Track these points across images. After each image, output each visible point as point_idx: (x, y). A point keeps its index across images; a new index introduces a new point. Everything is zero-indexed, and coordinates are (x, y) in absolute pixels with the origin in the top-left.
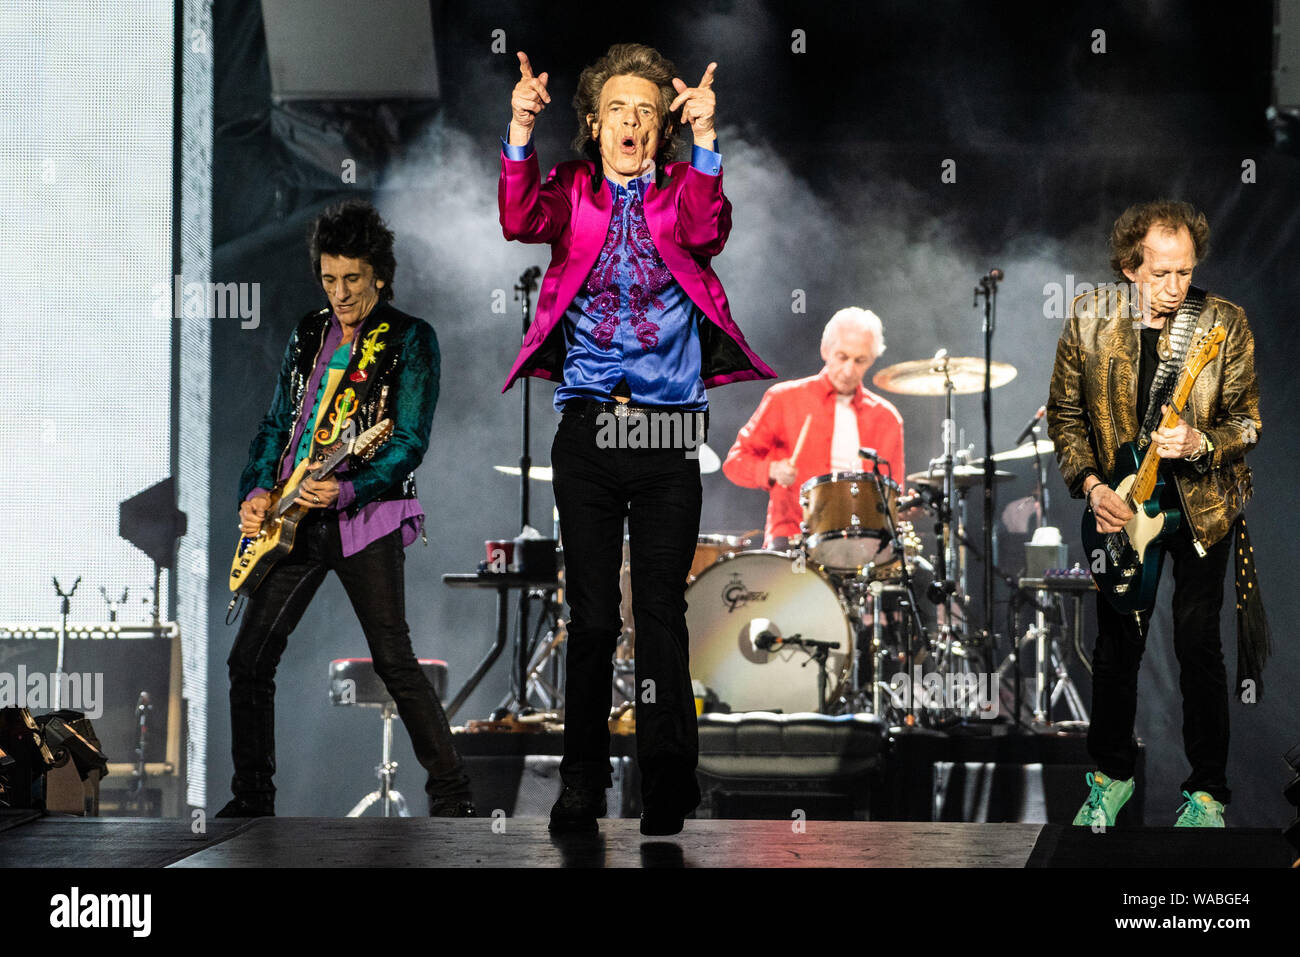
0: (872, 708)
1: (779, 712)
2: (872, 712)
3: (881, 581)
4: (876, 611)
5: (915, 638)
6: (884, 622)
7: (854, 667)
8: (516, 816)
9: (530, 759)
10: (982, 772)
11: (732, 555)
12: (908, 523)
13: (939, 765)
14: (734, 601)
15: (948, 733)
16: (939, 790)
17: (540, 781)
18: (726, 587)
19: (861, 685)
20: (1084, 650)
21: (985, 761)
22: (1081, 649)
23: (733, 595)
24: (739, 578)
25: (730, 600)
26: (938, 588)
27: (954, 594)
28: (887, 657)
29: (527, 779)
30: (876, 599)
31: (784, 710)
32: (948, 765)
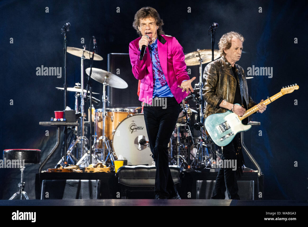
0: (177, 163)
1: (147, 165)
2: (177, 165)
3: (180, 123)
4: (178, 132)
5: (190, 141)
6: (181, 136)
7: (171, 150)
8: (63, 199)
9: (67, 180)
10: (212, 183)
11: (132, 115)
12: (188, 104)
13: (198, 181)
14: (133, 130)
15: (201, 171)
16: (198, 189)
17: (71, 188)
18: (130, 125)
19: (173, 156)
20: (244, 144)
21: (213, 179)
22: (243, 144)
23: (132, 128)
24: (134, 122)
25: (131, 129)
26: (198, 125)
27: (203, 127)
28: (182, 147)
29: (67, 187)
30: (178, 129)
31: (149, 164)
32: (201, 181)
